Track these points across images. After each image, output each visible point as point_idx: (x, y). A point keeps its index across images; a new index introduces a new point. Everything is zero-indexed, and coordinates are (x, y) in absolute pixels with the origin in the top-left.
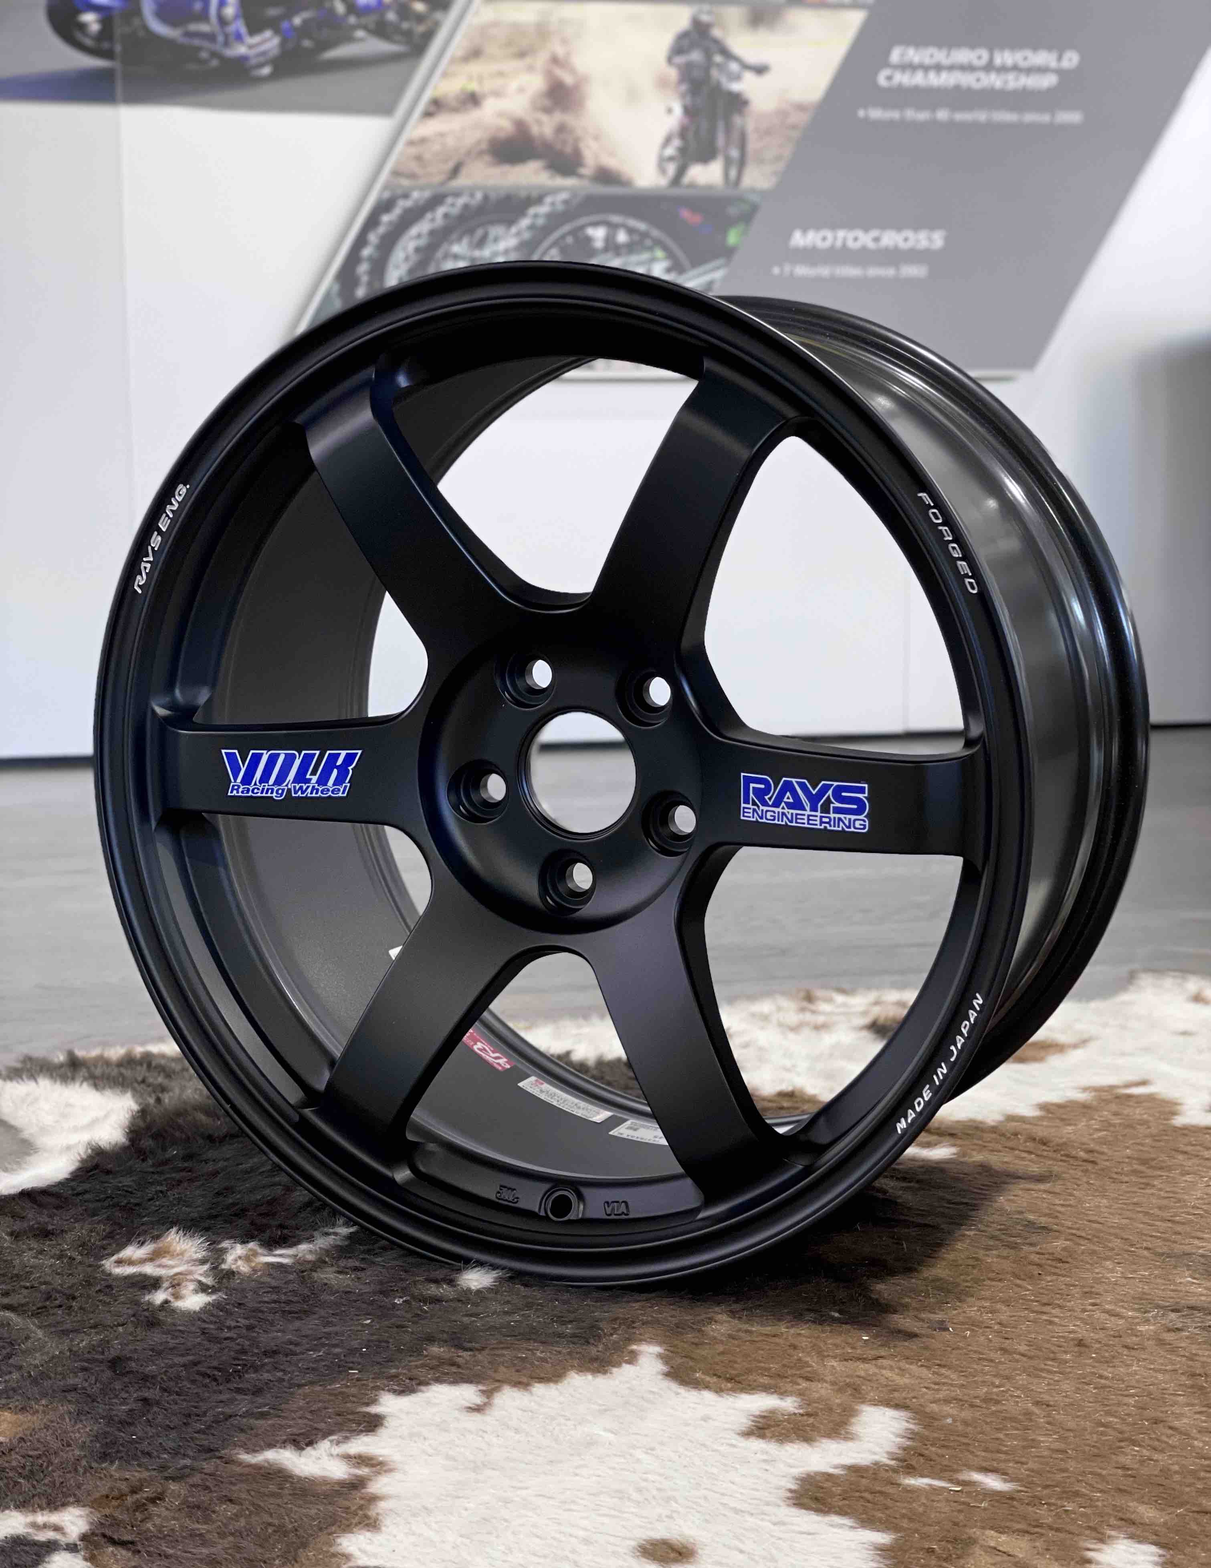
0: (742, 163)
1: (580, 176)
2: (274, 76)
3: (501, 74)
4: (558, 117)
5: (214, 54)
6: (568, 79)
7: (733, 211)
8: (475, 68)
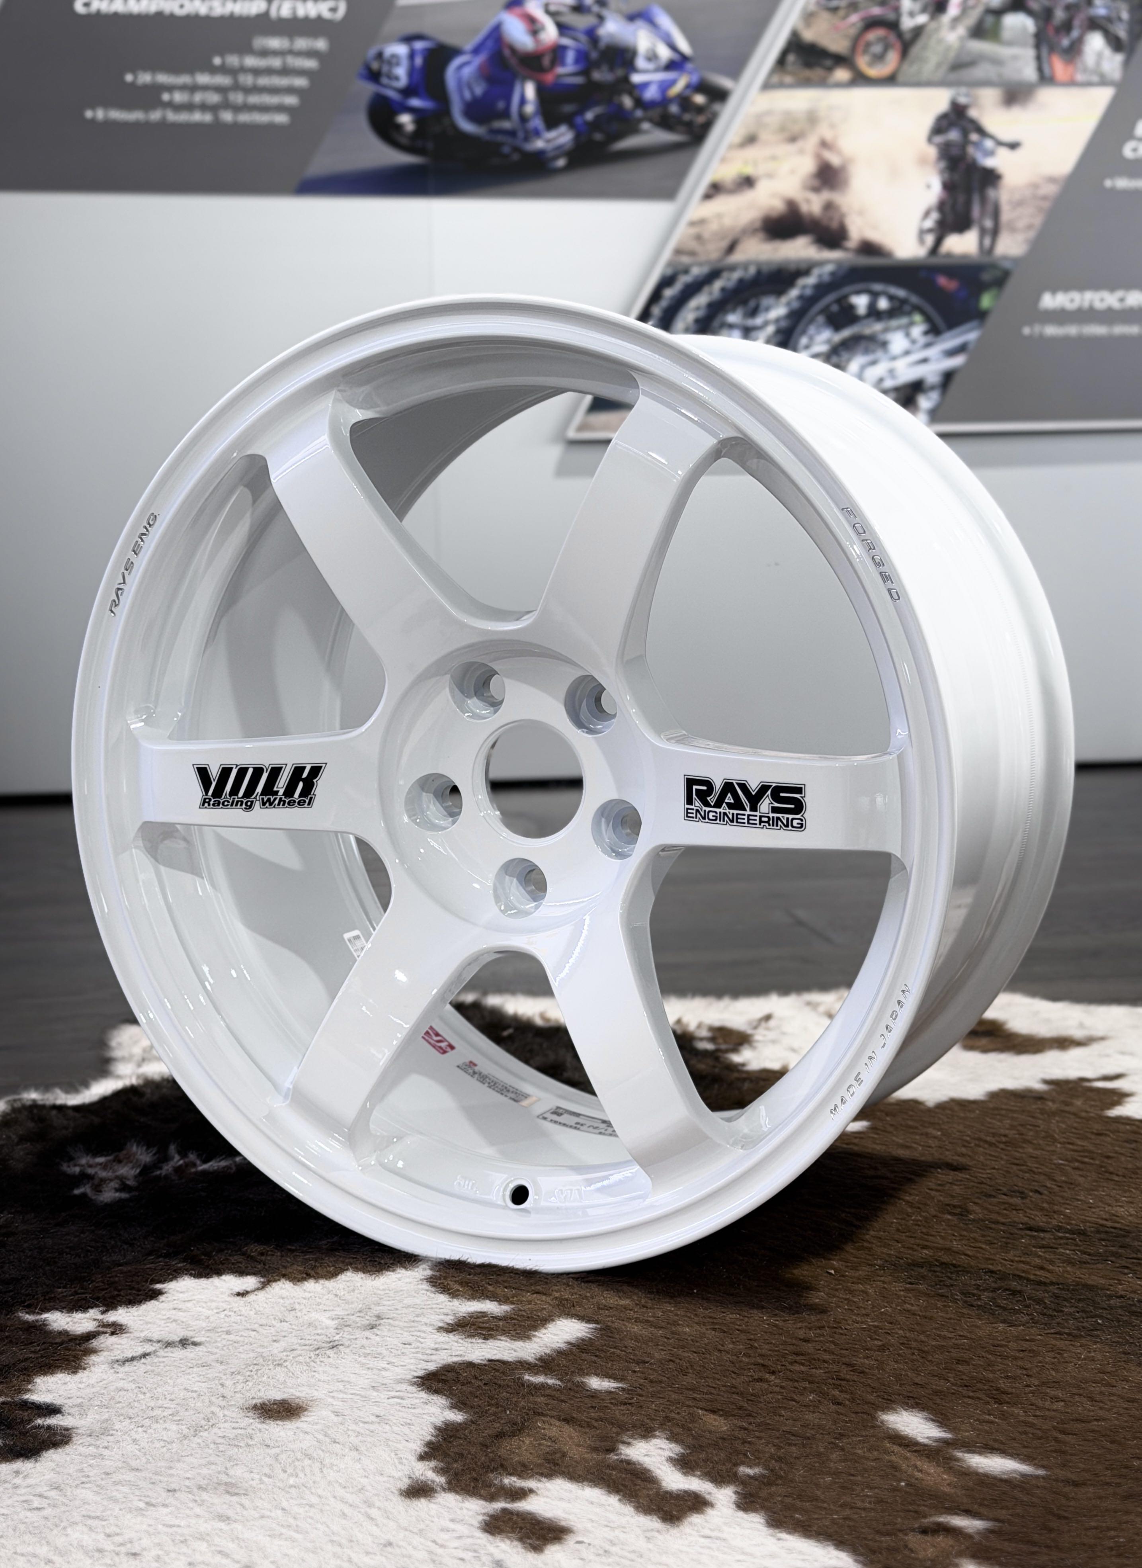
0: (995, 232)
1: (846, 249)
2: (570, 167)
3: (774, 158)
4: (826, 195)
5: (516, 149)
6: (834, 160)
7: (986, 277)
8: (751, 152)
